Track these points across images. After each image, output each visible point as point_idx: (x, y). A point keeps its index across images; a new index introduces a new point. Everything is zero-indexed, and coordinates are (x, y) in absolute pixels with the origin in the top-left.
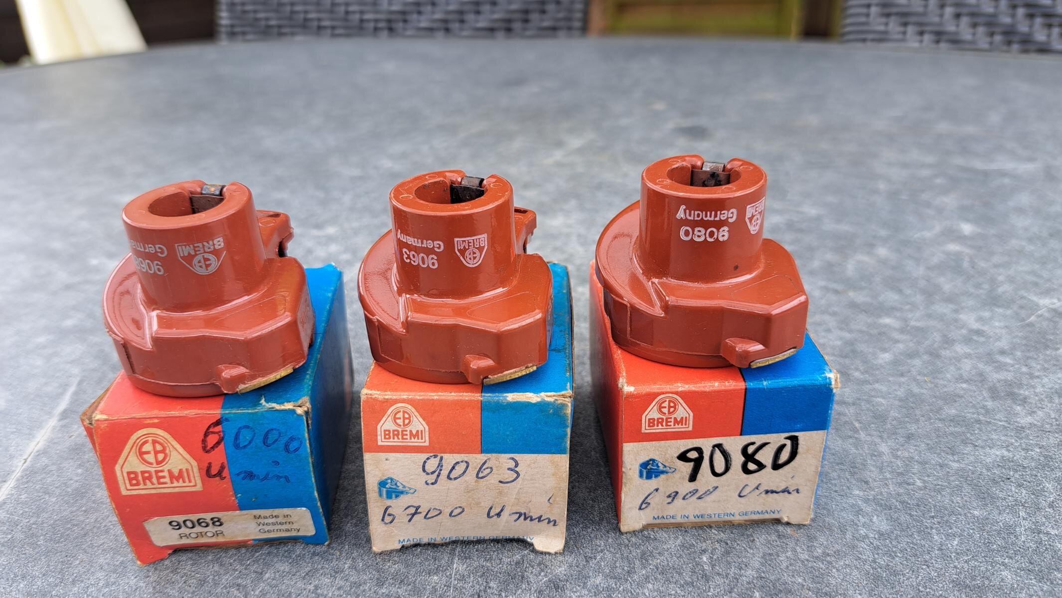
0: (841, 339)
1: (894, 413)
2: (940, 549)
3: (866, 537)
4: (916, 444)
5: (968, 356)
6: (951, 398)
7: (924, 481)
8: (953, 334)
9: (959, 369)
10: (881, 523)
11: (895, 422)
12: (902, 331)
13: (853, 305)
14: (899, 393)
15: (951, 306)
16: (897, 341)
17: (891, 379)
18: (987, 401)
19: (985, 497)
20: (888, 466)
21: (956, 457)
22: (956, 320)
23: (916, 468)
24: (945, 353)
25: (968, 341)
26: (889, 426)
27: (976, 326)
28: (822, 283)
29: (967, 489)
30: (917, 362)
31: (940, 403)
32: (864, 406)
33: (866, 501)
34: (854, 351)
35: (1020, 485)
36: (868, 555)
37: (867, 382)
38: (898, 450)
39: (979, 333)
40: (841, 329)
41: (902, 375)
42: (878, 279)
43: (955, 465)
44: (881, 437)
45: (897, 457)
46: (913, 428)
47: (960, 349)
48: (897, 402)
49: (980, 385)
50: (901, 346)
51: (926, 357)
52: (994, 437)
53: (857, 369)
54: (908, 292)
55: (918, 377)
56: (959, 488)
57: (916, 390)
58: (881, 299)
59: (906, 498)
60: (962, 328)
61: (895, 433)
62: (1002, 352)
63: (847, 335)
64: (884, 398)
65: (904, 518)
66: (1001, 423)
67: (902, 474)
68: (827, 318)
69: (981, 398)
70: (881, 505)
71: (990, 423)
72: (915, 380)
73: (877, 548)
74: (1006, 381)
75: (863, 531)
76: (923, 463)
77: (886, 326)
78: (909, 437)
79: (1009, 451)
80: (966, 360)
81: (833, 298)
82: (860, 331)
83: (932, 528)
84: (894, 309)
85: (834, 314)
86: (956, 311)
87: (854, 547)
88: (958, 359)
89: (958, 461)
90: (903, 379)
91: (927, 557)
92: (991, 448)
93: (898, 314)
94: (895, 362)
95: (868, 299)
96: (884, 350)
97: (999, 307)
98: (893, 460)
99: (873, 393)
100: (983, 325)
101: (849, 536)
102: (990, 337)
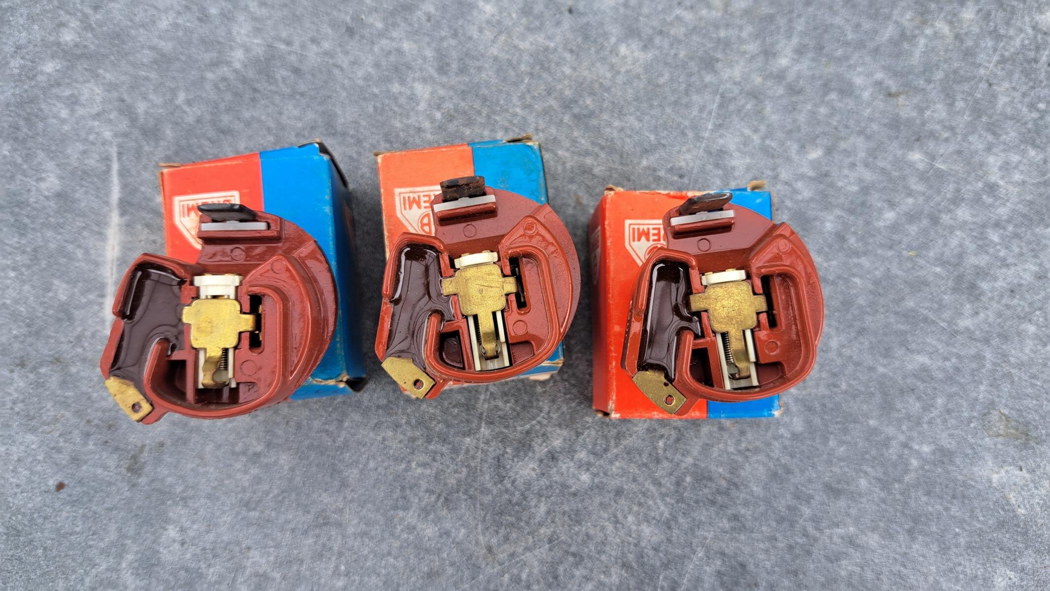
0: (861, 181)
1: (861, 301)
2: (829, 454)
3: (782, 436)
4: (862, 341)
5: (963, 225)
6: (918, 285)
7: (849, 385)
8: (968, 187)
9: (945, 245)
10: (798, 425)
11: (856, 312)
12: (923, 177)
13: (895, 124)
14: (877, 273)
15: (990, 138)
16: (910, 193)
17: (879, 252)
18: (945, 294)
19: (887, 407)
20: (828, 364)
21: (885, 362)
22: (981, 165)
23: (851, 368)
24: (945, 218)
25: (977, 200)
26: (849, 316)
27: (995, 177)
28: (879, 76)
29: (878, 398)
30: (913, 229)
31: (907, 290)
32: (841, 286)
33: (797, 400)
34: (863, 204)
35: (919, 398)
36: (776, 454)
37: (856, 254)
38: (843, 346)
39: (992, 188)
40: (867, 165)
41: (891, 248)
42: (939, 75)
43: (881, 370)
44: (837, 329)
45: (840, 354)
46: (869, 321)
47: (963, 213)
48: (870, 286)
49: (952, 270)
50: (910, 200)
51: (925, 222)
52: (929, 340)
53: (855, 233)
54: (960, 104)
55: (905, 253)
56: (872, 394)
57: (895, 270)
58: (928, 113)
59: (826, 401)
60: (979, 178)
61: (851, 326)
62: (997, 225)
63: (868, 176)
64: (861, 277)
65: (817, 421)
66: (942, 324)
67: (835, 375)
68: (860, 142)
69: (943, 289)
70: (805, 406)
71: (933, 322)
72: (900, 256)
73: (785, 447)
74: (977, 267)
75: (782, 431)
76: (858, 364)
77: (911, 165)
78: (862, 332)
79: (931, 358)
80: (958, 233)
81: (880, 105)
82: (883, 171)
83: (832, 433)
84: (932, 135)
85: (868, 138)
86: (989, 149)
87: (769, 444)
88: (952, 229)
89: (885, 366)
90: (890, 253)
91: (816, 460)
92: (919, 353)
93: (931, 145)
94: (895, 227)
95: (914, 114)
96: (892, 205)
97: (1035, 146)
98: (835, 358)
99: (855, 271)
100: (1002, 178)
101: (769, 434)
102: (1000, 198)
